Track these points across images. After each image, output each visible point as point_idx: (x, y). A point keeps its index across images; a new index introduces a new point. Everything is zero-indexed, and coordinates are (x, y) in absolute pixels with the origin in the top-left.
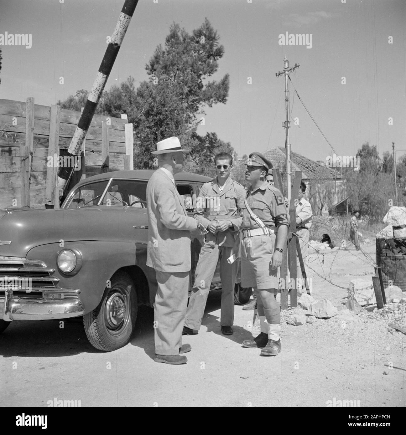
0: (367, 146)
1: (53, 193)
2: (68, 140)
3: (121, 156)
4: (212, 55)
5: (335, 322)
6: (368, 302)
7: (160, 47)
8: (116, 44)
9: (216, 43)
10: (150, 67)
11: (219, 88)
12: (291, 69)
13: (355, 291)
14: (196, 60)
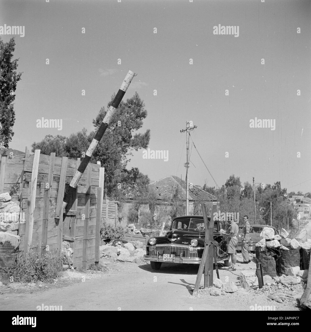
0: (233, 177)
1: (60, 211)
2: (69, 178)
3: (96, 188)
4: (139, 116)
5: (237, 295)
6: (253, 285)
7: (103, 108)
8: (107, 124)
9: (142, 109)
10: (96, 122)
11: (143, 139)
12: (191, 129)
13: (245, 278)
14: (128, 119)
